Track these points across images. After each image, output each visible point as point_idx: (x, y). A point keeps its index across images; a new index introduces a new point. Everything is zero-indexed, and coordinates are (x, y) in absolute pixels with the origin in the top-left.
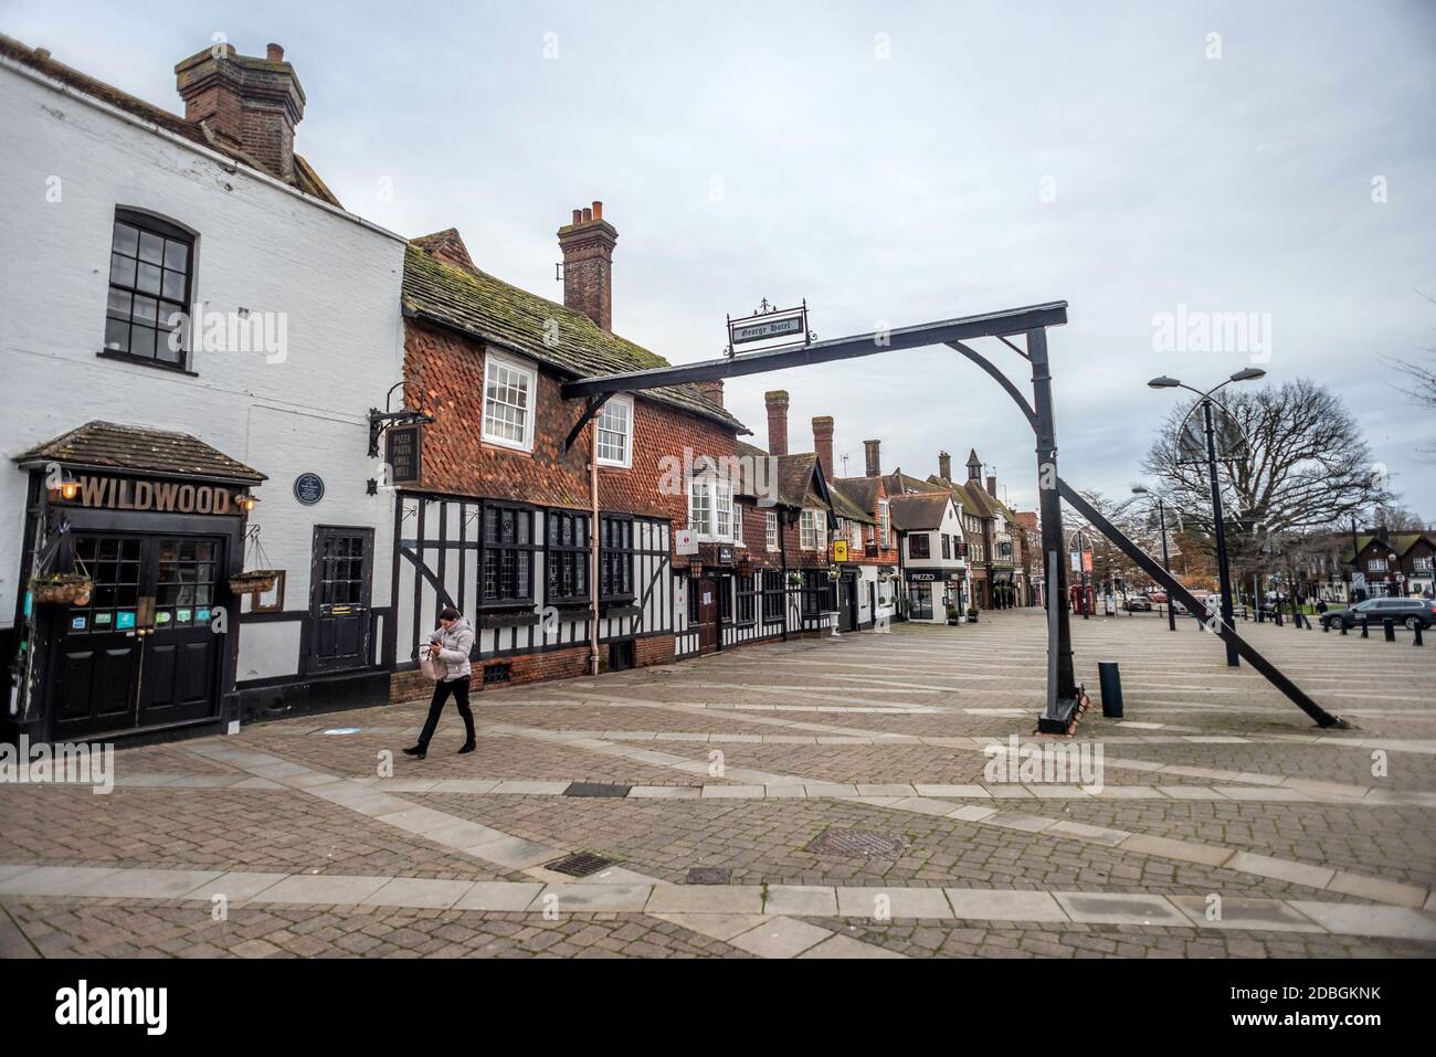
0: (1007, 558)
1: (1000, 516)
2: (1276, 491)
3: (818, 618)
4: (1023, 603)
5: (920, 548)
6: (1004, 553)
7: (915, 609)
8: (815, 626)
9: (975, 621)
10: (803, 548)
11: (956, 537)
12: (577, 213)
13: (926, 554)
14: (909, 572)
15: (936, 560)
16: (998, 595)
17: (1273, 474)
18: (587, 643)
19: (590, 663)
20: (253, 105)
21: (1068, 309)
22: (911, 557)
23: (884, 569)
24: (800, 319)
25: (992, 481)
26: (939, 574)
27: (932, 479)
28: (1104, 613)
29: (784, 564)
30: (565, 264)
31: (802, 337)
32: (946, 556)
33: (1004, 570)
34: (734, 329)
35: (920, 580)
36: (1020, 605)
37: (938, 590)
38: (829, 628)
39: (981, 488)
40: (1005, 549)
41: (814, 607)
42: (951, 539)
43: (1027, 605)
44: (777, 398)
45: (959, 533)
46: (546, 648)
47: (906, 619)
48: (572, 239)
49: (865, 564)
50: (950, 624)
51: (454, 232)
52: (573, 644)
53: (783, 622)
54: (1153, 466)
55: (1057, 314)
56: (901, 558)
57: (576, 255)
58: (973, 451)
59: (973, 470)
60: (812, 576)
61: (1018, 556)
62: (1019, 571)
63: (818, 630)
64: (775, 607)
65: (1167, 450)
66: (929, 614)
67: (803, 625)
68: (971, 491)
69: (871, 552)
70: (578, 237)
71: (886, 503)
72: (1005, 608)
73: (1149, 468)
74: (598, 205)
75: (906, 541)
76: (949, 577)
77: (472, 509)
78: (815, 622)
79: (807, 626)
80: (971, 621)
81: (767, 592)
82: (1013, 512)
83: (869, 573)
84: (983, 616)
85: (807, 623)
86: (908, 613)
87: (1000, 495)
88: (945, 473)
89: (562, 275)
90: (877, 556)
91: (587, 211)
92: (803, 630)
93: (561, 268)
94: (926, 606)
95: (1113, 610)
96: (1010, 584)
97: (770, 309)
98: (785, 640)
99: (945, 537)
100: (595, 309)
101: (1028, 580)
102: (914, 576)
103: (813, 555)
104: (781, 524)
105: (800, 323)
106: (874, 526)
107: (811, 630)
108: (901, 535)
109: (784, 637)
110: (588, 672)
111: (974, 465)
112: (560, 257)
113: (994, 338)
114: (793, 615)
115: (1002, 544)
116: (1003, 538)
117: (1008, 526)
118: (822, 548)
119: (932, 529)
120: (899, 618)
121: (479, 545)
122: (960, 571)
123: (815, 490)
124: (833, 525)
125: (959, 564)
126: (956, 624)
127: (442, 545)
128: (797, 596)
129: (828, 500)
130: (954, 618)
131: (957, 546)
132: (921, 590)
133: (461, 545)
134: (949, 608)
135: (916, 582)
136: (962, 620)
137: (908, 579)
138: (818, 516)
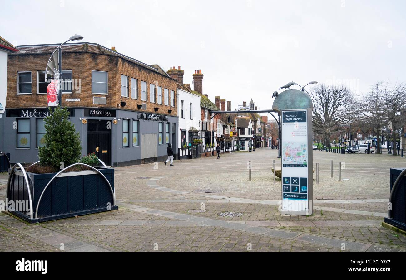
0: (260, 133)
1: (259, 120)
2: (334, 114)
3: (229, 149)
4: (263, 147)
5: (243, 132)
6: (259, 131)
7: (241, 148)
8: (228, 151)
9: (255, 151)
10: (226, 134)
12: (196, 71)
13: (244, 134)
14: (240, 138)
15: (247, 135)
16: (257, 144)
17: (333, 110)
18: (211, 151)
19: (211, 154)
20: (179, 76)
22: (241, 134)
23: (236, 138)
25: (256, 108)
26: (247, 139)
30: (194, 81)
32: (249, 134)
33: (259, 136)
36: (262, 147)
37: (247, 142)
40: (259, 130)
41: (228, 146)
42: (250, 129)
43: (264, 147)
44: (218, 98)
45: (252, 128)
47: (239, 150)
48: (196, 76)
49: (233, 136)
50: (250, 151)
53: (224, 150)
56: (238, 134)
57: (196, 80)
58: (252, 99)
59: (252, 105)
61: (263, 131)
62: (263, 136)
63: (229, 151)
64: (223, 146)
69: (234, 133)
71: (236, 121)
72: (259, 148)
74: (200, 70)
75: (239, 130)
76: (250, 139)
77: (204, 132)
78: (228, 150)
80: (254, 151)
82: (262, 118)
83: (233, 139)
84: (256, 149)
85: (226, 150)
89: (193, 83)
90: (236, 134)
91: (198, 71)
92: (226, 151)
94: (244, 147)
96: (260, 140)
98: (224, 153)
99: (249, 129)
101: (265, 139)
102: (241, 139)
106: (234, 127)
107: (227, 151)
108: (238, 128)
110: (211, 156)
111: (252, 104)
113: (274, 112)
114: (225, 148)
115: (259, 129)
116: (259, 126)
117: (261, 122)
118: (229, 134)
119: (246, 127)
120: (237, 150)
121: (205, 137)
122: (252, 138)
123: (228, 121)
124: (231, 129)
125: (251, 136)
126: (251, 151)
127: (203, 137)
128: (225, 144)
129: (230, 123)
130: (250, 149)
131: (251, 131)
132: (242, 143)
133: (204, 137)
134: (249, 147)
135: (241, 140)
136: (252, 150)
137: (240, 140)
138: (229, 127)
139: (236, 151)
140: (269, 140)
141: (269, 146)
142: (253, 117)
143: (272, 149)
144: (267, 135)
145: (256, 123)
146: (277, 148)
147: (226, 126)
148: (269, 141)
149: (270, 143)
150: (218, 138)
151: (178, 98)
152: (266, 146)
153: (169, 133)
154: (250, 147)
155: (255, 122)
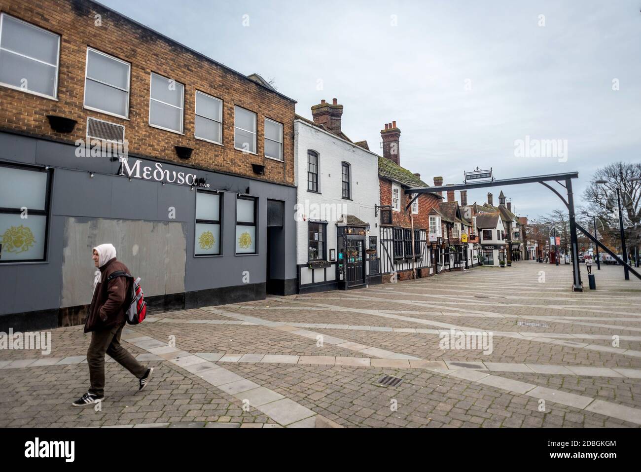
0: (517, 239)
1: (514, 220)
3: (460, 263)
4: (524, 259)
5: (488, 236)
6: (516, 237)
7: (485, 261)
8: (459, 266)
9: (510, 266)
10: (453, 237)
11: (502, 231)
12: (386, 125)
13: (490, 238)
14: (483, 246)
15: (495, 240)
16: (513, 255)
18: (412, 269)
19: (413, 275)
20: (333, 118)
21: (578, 175)
22: (484, 240)
23: (475, 245)
24: (490, 173)
25: (509, 204)
26: (496, 247)
27: (485, 205)
28: (564, 263)
29: (449, 244)
31: (491, 178)
32: (499, 239)
33: (516, 244)
34: (467, 176)
35: (487, 249)
36: (522, 259)
37: (496, 253)
38: (463, 267)
39: (505, 208)
40: (516, 235)
41: (458, 259)
42: (500, 232)
43: (525, 259)
44: (438, 180)
45: (503, 230)
46: (405, 271)
47: (482, 265)
48: (386, 134)
49: (469, 243)
50: (501, 267)
51: (366, 141)
52: (410, 270)
53: (449, 265)
54: (586, 197)
55: (575, 175)
56: (479, 240)
57: (387, 140)
58: (501, 192)
59: (502, 200)
60: (457, 248)
61: (521, 237)
62: (522, 244)
63: (460, 268)
64: (447, 259)
65: (593, 190)
66: (492, 263)
67: (454, 266)
68: (501, 209)
69: (472, 238)
70: (389, 134)
71: (474, 217)
72: (517, 261)
73: (584, 198)
74: (394, 122)
75: (482, 233)
76: (500, 248)
77: (391, 229)
78: (459, 265)
79: (456, 266)
80: (508, 266)
81: (446, 254)
82: (518, 218)
83: (471, 246)
84: (513, 263)
85: (456, 265)
86: (484, 262)
87: (512, 211)
88: (490, 202)
89: (382, 147)
90: (475, 239)
91: (390, 124)
93: (382, 144)
94: (491, 259)
95: (568, 262)
96: (518, 250)
97: (479, 170)
98: (450, 271)
99: (498, 231)
100: (395, 159)
101: (526, 248)
102: (485, 247)
103: (458, 240)
104: (448, 229)
105: (489, 174)
106: (471, 227)
107: (457, 268)
108: (479, 230)
109: (450, 270)
110: (413, 278)
111: (502, 198)
112: (381, 140)
113: (555, 181)
114: (452, 262)
115: (515, 233)
116: (516, 230)
117: (518, 224)
118: (460, 237)
119: (493, 228)
120: (479, 264)
121: (393, 240)
122: (504, 245)
123: (457, 216)
124: (463, 229)
125: (504, 242)
126: (503, 267)
127: (387, 240)
128: (452, 255)
129: (461, 219)
130: (502, 264)
131: (503, 235)
132: (488, 253)
133: (390, 240)
134: (500, 260)
135: (486, 249)
136: (505, 265)
137: (483, 249)
138: (459, 226)
139: (476, 266)
140: (532, 249)
141: (532, 258)
142: (505, 216)
143: (538, 262)
144: (528, 243)
145: (510, 225)
146: (547, 261)
147: (453, 223)
148: (532, 251)
149: (533, 254)
150: (432, 243)
151: (295, 143)
152: (527, 258)
153: (255, 224)
154: (502, 260)
155: (508, 223)
